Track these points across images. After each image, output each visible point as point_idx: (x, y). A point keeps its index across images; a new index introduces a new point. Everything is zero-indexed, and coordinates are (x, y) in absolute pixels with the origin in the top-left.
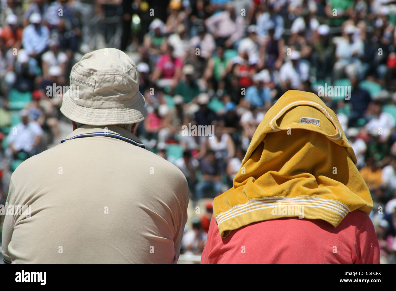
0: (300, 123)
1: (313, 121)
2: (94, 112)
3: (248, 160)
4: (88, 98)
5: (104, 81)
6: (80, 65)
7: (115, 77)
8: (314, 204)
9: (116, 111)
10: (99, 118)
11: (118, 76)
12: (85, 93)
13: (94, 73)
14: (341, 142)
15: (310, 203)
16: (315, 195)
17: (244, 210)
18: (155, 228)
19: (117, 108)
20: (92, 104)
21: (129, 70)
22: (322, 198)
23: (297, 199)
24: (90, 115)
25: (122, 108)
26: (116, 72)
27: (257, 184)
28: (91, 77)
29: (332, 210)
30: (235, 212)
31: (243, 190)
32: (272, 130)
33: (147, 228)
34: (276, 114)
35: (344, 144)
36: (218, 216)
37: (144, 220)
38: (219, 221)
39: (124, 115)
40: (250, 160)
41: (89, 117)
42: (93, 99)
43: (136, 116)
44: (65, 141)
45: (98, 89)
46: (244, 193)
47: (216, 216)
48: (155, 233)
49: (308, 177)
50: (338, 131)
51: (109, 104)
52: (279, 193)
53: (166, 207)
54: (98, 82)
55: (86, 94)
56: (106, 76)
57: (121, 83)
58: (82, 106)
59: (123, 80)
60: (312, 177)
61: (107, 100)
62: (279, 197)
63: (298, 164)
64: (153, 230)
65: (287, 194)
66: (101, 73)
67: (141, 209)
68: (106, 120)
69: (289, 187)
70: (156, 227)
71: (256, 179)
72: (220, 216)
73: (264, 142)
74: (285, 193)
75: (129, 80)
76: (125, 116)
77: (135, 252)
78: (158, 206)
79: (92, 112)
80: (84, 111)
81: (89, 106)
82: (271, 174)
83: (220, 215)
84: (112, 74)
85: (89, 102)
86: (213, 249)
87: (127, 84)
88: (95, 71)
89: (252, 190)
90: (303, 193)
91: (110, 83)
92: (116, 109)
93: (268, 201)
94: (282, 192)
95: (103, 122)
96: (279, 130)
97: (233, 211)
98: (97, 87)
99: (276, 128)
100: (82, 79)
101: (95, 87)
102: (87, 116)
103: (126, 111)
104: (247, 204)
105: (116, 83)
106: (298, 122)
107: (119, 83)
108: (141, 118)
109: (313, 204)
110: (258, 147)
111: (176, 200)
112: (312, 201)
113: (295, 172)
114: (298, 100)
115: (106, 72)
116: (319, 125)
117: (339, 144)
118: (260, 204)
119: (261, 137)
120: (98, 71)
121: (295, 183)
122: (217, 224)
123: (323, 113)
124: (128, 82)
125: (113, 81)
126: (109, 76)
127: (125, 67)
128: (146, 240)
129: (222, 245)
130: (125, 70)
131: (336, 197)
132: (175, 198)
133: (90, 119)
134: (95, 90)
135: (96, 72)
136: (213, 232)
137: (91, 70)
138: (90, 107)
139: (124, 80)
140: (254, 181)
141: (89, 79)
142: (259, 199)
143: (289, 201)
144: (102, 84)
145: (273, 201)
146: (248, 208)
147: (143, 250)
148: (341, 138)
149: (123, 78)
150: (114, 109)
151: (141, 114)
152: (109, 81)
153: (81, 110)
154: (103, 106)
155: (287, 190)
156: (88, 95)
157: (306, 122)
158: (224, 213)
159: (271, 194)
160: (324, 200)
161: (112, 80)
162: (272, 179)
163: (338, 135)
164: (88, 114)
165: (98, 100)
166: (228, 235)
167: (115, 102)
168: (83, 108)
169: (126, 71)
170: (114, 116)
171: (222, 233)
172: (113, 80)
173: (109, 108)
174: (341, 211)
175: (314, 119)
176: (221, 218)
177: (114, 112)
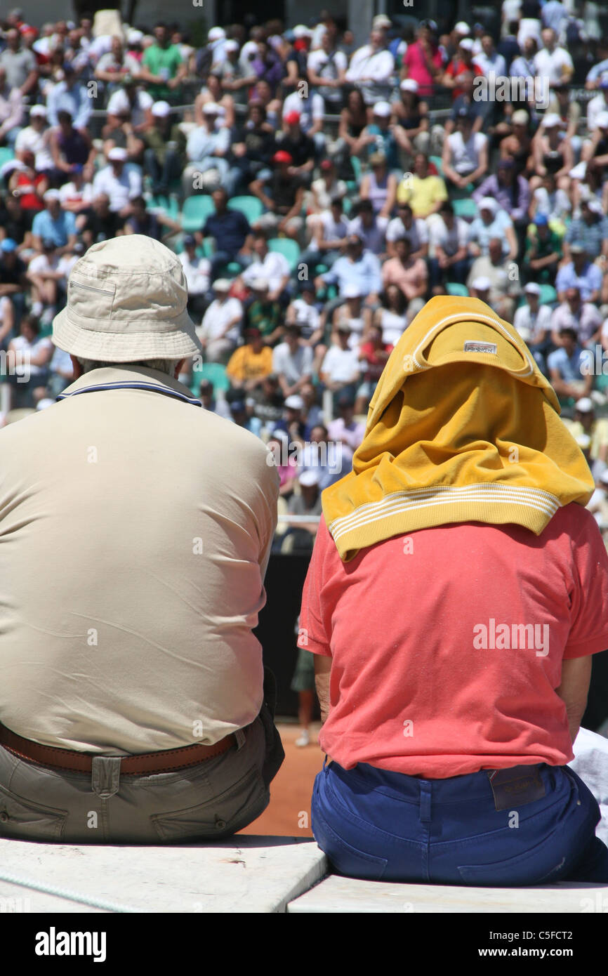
0: (464, 351)
1: (485, 348)
2: (114, 339)
3: (376, 424)
4: (103, 315)
5: (132, 284)
6: (87, 260)
7: (149, 279)
8: (500, 496)
9: (152, 338)
10: (123, 349)
11: (154, 276)
12: (98, 307)
13: (113, 271)
14: (533, 380)
15: (492, 496)
16: (500, 481)
17: (382, 511)
18: (230, 545)
19: (154, 331)
20: (110, 325)
21: (171, 268)
22: (511, 485)
23: (469, 490)
24: (108, 344)
25: (162, 331)
26: (150, 270)
27: (399, 467)
28: (108, 279)
29: (532, 506)
30: (362, 516)
31: (374, 475)
32: (417, 369)
33: (217, 546)
34: (420, 341)
35: (539, 383)
36: (334, 524)
37: (211, 532)
38: (336, 532)
39: (166, 344)
40: (380, 424)
41: (106, 348)
42: (112, 317)
43: (186, 346)
44: (64, 398)
45: (121, 298)
46: (376, 481)
47: (330, 524)
48: (230, 553)
49: (484, 447)
50: (528, 361)
51: (140, 325)
52: (439, 481)
53: (246, 507)
54: (120, 287)
55: (99, 309)
56: (134, 277)
57: (161, 289)
58: (92, 331)
59: (163, 283)
60: (491, 448)
61: (136, 318)
62: (439, 488)
63: (466, 425)
64: (226, 549)
65: (452, 482)
66: (125, 272)
67: (205, 515)
68: (135, 352)
69: (454, 468)
70: (230, 542)
71: (396, 456)
72: (338, 524)
73: (403, 390)
74: (448, 479)
75: (173, 284)
76: (167, 346)
77: (198, 588)
78: (232, 507)
79: (110, 340)
80: (95, 338)
81: (105, 329)
82: (422, 447)
83: (336, 522)
84: (144, 272)
85: (105, 323)
86: (329, 582)
87: (170, 291)
88: (114, 267)
89: (392, 477)
90: (480, 479)
91: (141, 288)
92: (152, 334)
93: (421, 496)
94: (443, 479)
95: (131, 355)
96: (429, 368)
97: (359, 515)
98: (119, 296)
99: (423, 364)
100: (91, 283)
101: (116, 296)
102: (102, 347)
103: (169, 337)
104: (382, 502)
105: (151, 288)
106: (460, 350)
107: (157, 289)
108: (193, 351)
109: (498, 496)
110: (392, 401)
111: (261, 495)
112: (497, 491)
113: (463, 440)
114: (453, 312)
115: (133, 270)
116: (496, 353)
117: (530, 383)
118: (406, 501)
119: (398, 383)
120: (119, 268)
121: (465, 460)
122: (333, 539)
123: (498, 332)
124: (170, 287)
125: (146, 285)
126: (139, 276)
127: (165, 262)
128: (214, 566)
129: (342, 574)
130: (166, 267)
131: (536, 482)
132: (259, 491)
133: (108, 352)
134: (116, 301)
135: (116, 270)
136: (327, 552)
137: (107, 266)
138: (107, 331)
139: (165, 283)
140: (391, 460)
141: (103, 282)
142: (405, 493)
143: (457, 494)
144: (127, 289)
145: (430, 495)
146: (387, 510)
147: (211, 585)
148: (534, 373)
149: (163, 280)
150: (149, 334)
151: (194, 344)
152: (139, 285)
153: (90, 337)
154: (128, 329)
155: (452, 474)
156: (103, 310)
157: (473, 349)
158: (342, 519)
159: (424, 483)
160: (516, 489)
161: (144, 283)
162: (423, 455)
163: (529, 369)
164: (103, 343)
165: (121, 318)
166: (354, 558)
167: (149, 321)
168: (94, 334)
169: (167, 269)
170: (150, 345)
171: (344, 554)
172: (146, 283)
173: (139, 331)
174: (545, 505)
175: (485, 343)
176: (339, 526)
177: (148, 338)
